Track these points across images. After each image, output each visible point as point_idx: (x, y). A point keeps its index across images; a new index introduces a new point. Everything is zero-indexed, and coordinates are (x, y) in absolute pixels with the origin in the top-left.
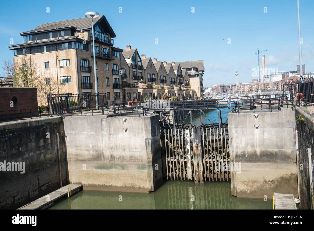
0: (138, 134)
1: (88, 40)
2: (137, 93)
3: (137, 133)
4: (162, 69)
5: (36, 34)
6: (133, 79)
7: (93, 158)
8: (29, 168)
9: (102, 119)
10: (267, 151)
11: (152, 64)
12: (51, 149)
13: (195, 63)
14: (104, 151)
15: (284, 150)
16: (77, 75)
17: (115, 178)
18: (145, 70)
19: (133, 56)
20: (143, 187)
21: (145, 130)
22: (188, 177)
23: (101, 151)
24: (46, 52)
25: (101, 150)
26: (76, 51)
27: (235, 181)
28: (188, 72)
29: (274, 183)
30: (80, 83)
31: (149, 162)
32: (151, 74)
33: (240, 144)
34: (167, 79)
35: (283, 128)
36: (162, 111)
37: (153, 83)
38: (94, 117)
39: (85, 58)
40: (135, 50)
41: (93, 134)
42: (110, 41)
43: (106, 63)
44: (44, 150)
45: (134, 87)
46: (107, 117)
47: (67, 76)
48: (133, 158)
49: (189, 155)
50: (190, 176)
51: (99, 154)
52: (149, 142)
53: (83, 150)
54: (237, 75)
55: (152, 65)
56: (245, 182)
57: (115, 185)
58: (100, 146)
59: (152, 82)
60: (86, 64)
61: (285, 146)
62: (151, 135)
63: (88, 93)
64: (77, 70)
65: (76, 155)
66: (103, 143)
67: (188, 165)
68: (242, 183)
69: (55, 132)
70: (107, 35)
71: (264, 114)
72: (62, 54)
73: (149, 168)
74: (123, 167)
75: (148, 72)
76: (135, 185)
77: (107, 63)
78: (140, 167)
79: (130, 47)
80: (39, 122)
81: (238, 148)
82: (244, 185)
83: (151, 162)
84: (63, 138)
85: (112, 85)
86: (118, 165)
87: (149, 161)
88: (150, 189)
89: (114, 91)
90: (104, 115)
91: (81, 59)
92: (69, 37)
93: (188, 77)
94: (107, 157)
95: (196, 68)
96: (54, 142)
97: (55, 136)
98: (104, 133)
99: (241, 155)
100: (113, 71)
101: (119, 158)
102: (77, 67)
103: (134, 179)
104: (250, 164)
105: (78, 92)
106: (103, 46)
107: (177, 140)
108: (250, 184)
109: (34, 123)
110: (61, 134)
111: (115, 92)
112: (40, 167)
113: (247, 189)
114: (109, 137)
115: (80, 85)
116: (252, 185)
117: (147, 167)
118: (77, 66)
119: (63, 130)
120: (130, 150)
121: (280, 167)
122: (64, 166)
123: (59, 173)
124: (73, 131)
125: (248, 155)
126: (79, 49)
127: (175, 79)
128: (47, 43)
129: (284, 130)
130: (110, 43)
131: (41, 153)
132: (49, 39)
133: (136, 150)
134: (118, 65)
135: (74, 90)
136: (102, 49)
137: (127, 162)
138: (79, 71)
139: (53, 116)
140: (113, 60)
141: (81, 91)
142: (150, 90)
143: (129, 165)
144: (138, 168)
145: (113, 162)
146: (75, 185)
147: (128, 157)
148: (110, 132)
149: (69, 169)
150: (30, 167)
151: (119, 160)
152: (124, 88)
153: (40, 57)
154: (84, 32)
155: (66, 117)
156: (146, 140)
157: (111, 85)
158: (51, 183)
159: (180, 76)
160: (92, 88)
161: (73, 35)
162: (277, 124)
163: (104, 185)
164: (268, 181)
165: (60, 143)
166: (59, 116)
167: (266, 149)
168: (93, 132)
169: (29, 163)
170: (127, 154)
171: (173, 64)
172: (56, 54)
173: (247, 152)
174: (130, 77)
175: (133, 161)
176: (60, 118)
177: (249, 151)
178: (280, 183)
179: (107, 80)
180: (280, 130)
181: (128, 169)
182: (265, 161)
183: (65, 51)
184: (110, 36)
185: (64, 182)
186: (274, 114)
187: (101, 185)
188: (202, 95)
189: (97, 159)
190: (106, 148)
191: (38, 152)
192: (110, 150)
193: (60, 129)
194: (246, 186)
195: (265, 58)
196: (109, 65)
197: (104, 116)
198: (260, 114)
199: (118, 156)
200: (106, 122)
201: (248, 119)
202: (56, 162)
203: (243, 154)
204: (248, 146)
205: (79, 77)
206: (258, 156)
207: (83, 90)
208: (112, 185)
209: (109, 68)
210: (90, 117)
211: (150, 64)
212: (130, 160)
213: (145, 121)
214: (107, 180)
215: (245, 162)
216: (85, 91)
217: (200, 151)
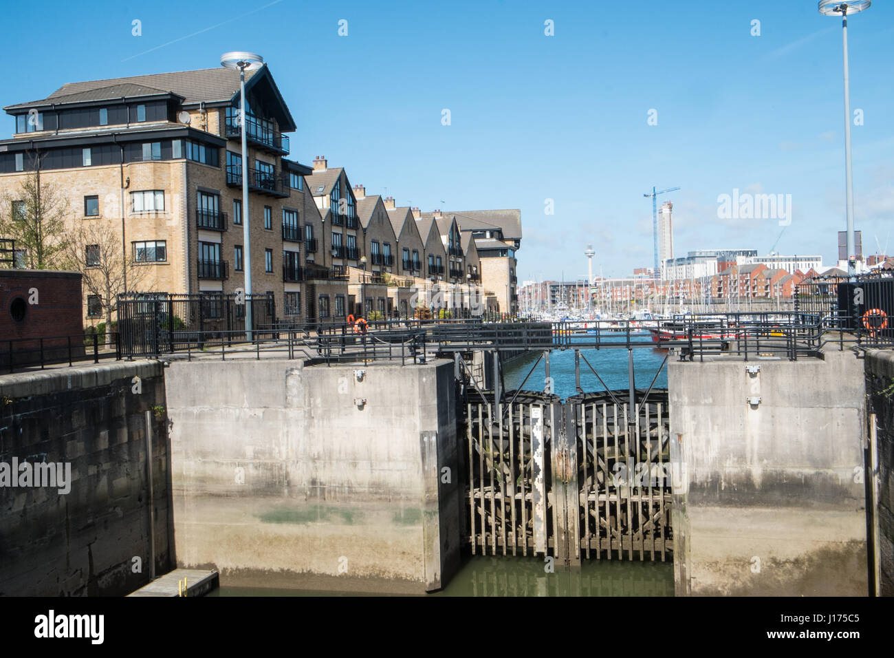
0: (398, 418)
1: (219, 135)
2: (345, 296)
3: (396, 415)
4: (410, 230)
5: (56, 111)
6: (333, 256)
7: (253, 490)
8: (67, 520)
9: (287, 372)
10: (781, 473)
11: (385, 216)
12: (129, 461)
13: (495, 216)
14: (289, 469)
15: (830, 472)
16: (187, 237)
17: (323, 549)
18: (365, 230)
19: (334, 189)
20: (408, 578)
21: (419, 406)
22: (534, 546)
23: (281, 468)
24: (88, 166)
25: (281, 465)
26: (185, 167)
27: (687, 560)
28: (476, 241)
29: (800, 568)
30: (194, 263)
31: (428, 503)
32: (381, 242)
33: (703, 452)
34: (421, 259)
35: (829, 410)
36: (461, 350)
37: (384, 271)
38: (263, 364)
39: (210, 187)
40: (340, 171)
41: (258, 417)
42: (277, 141)
43: (267, 207)
44: (109, 464)
45: (339, 279)
46: (305, 366)
47: (156, 241)
48: (380, 488)
49: (538, 481)
50: (540, 545)
51: (273, 476)
52: (430, 443)
53: (223, 464)
54: (590, 257)
55: (382, 216)
56: (716, 563)
57: (322, 571)
58: (280, 452)
59: (382, 266)
60: (211, 208)
61: (833, 459)
62: (436, 420)
63: (215, 292)
64: (186, 223)
65: (202, 480)
66: (287, 444)
67: (535, 513)
68: (707, 568)
69: (139, 407)
70: (271, 123)
71: (776, 366)
72: (141, 172)
73: (428, 521)
74: (349, 517)
75: (373, 237)
76: (384, 572)
77: (270, 205)
78: (402, 515)
79: (324, 163)
80: (97, 377)
81: (697, 464)
82: (714, 571)
83: (434, 502)
84: (162, 426)
85: (281, 272)
86: (332, 510)
87: (429, 500)
88: (431, 584)
89: (285, 291)
90: (293, 358)
91: (198, 191)
92: (162, 124)
93: (476, 254)
94: (299, 486)
95: (497, 231)
96: (138, 438)
97: (141, 420)
98: (293, 413)
99: (707, 483)
100: (283, 229)
101: (337, 489)
102: (186, 215)
103: (381, 553)
104: (732, 511)
105: (188, 288)
106: (259, 157)
107: (496, 437)
108: (731, 571)
109: (84, 380)
110: (158, 414)
111: (288, 293)
112: (97, 517)
113: (721, 585)
114: (310, 426)
115: (194, 269)
116: (738, 572)
117: (423, 515)
118: (186, 212)
119: (162, 402)
120: (371, 466)
121: (819, 519)
122: (162, 513)
123: (149, 534)
124: (194, 406)
125: (727, 485)
126: (193, 160)
127: (443, 260)
128: (96, 139)
129: (832, 415)
130: (279, 147)
131: (101, 472)
132: (99, 128)
133: (392, 465)
134: (297, 213)
135: (175, 281)
136: (257, 163)
137: (362, 501)
138: (194, 225)
139: (134, 360)
140: (286, 197)
141: (196, 286)
142: (380, 291)
143: (367, 509)
144: (397, 519)
145: (318, 501)
146: (196, 571)
147: (367, 486)
148: (311, 410)
149: (176, 521)
150: (70, 517)
151: (338, 495)
152: (311, 282)
153: (69, 181)
154: (207, 112)
155: (174, 364)
156: (422, 435)
157: (279, 272)
158: (125, 566)
159: (456, 251)
160: (227, 279)
161: (173, 118)
162: (813, 398)
163: (288, 570)
164: (784, 560)
165: (154, 441)
166: (151, 359)
167: (779, 469)
168: (257, 409)
169: (67, 504)
170: (363, 476)
171: (438, 217)
172: (122, 174)
173: (725, 476)
174: (326, 248)
175: (380, 499)
176: (155, 365)
177: (730, 472)
178: (819, 567)
179: (267, 256)
180: (822, 413)
181: (363, 523)
182: (777, 504)
183: (151, 165)
184: (277, 126)
185: (161, 564)
186: (803, 367)
187: (279, 570)
188: (514, 309)
189: (269, 493)
190: (297, 457)
191: (92, 470)
192: (311, 464)
193: (155, 400)
194: (720, 574)
195: (671, 211)
196: (273, 211)
197: (296, 363)
198: (764, 367)
199: (335, 483)
200: (300, 379)
201: (728, 380)
202: (140, 500)
203: (712, 482)
204: (727, 458)
205: (192, 243)
206: (757, 487)
207: (200, 282)
208: (313, 570)
209: (274, 222)
210: (249, 364)
211: (378, 213)
212: (370, 496)
213: (420, 381)
214: (297, 556)
215: (718, 506)
216: (206, 286)
217: (572, 471)
